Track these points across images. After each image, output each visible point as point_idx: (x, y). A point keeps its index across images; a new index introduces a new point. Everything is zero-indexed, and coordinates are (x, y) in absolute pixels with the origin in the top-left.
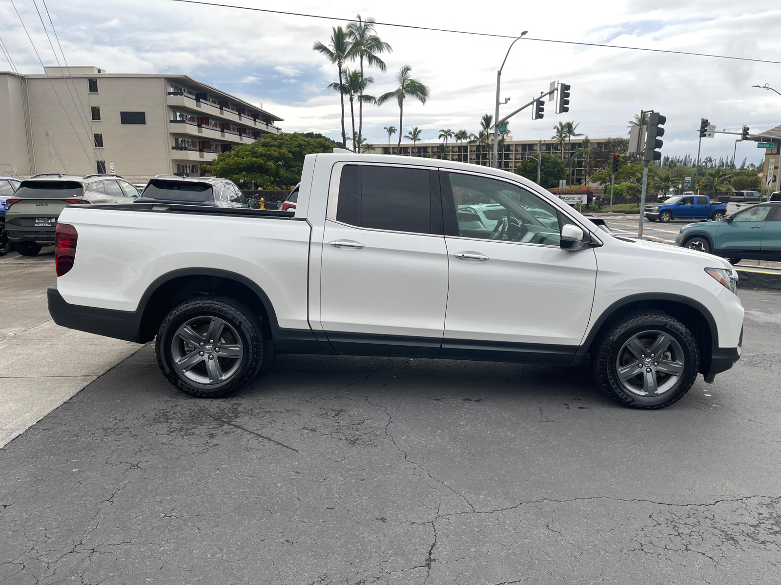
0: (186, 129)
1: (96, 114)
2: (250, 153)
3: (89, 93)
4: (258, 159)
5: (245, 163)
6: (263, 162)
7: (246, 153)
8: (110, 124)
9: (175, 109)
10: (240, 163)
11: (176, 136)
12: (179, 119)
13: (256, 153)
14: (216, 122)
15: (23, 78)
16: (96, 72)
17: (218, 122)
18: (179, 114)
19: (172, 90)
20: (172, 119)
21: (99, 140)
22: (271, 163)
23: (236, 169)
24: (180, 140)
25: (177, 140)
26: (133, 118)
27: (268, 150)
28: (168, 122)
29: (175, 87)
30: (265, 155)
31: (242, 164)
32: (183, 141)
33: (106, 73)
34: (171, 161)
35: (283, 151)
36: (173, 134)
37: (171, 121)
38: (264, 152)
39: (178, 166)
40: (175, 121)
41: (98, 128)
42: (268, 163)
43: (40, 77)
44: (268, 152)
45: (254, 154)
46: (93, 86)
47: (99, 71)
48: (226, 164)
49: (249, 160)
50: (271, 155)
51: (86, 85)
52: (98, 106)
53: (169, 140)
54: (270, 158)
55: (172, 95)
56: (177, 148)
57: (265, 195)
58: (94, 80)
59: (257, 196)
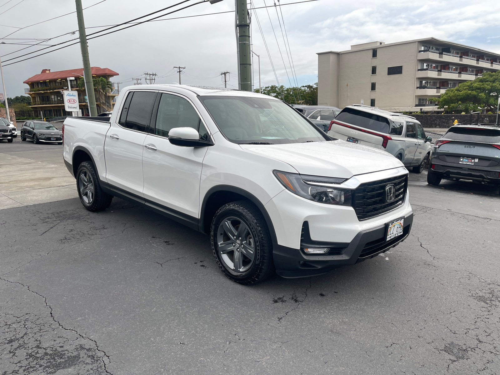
0: (427, 74)
1: (374, 71)
2: (468, 88)
3: (372, 58)
4: (473, 92)
5: (462, 95)
6: (476, 93)
7: (465, 88)
8: (382, 75)
9: (422, 61)
10: (458, 96)
11: (421, 79)
12: (425, 67)
13: (473, 87)
14: (457, 67)
15: (338, 54)
16: (379, 44)
17: (459, 67)
18: (426, 64)
19: (423, 48)
20: (420, 68)
21: (373, 87)
22: (483, 95)
23: (456, 100)
24: (424, 82)
25: (421, 82)
26: (395, 71)
27: (483, 85)
28: (416, 70)
29: (425, 46)
30: (479, 89)
31: (460, 96)
32: (426, 83)
33: (385, 44)
34: (414, 96)
35: (494, 84)
36: (419, 78)
37: (419, 70)
38: (478, 86)
39: (420, 100)
40: (422, 70)
41: (374, 79)
42: (480, 94)
43: (347, 52)
44: (482, 86)
45: (471, 88)
46: (374, 53)
47: (381, 43)
48: (448, 97)
49: (465, 93)
50: (484, 88)
51: (371, 53)
52: (376, 65)
53: (415, 83)
54: (483, 90)
55: (422, 52)
56: (421, 87)
57: (460, 118)
58: (376, 50)
59: (453, 119)
